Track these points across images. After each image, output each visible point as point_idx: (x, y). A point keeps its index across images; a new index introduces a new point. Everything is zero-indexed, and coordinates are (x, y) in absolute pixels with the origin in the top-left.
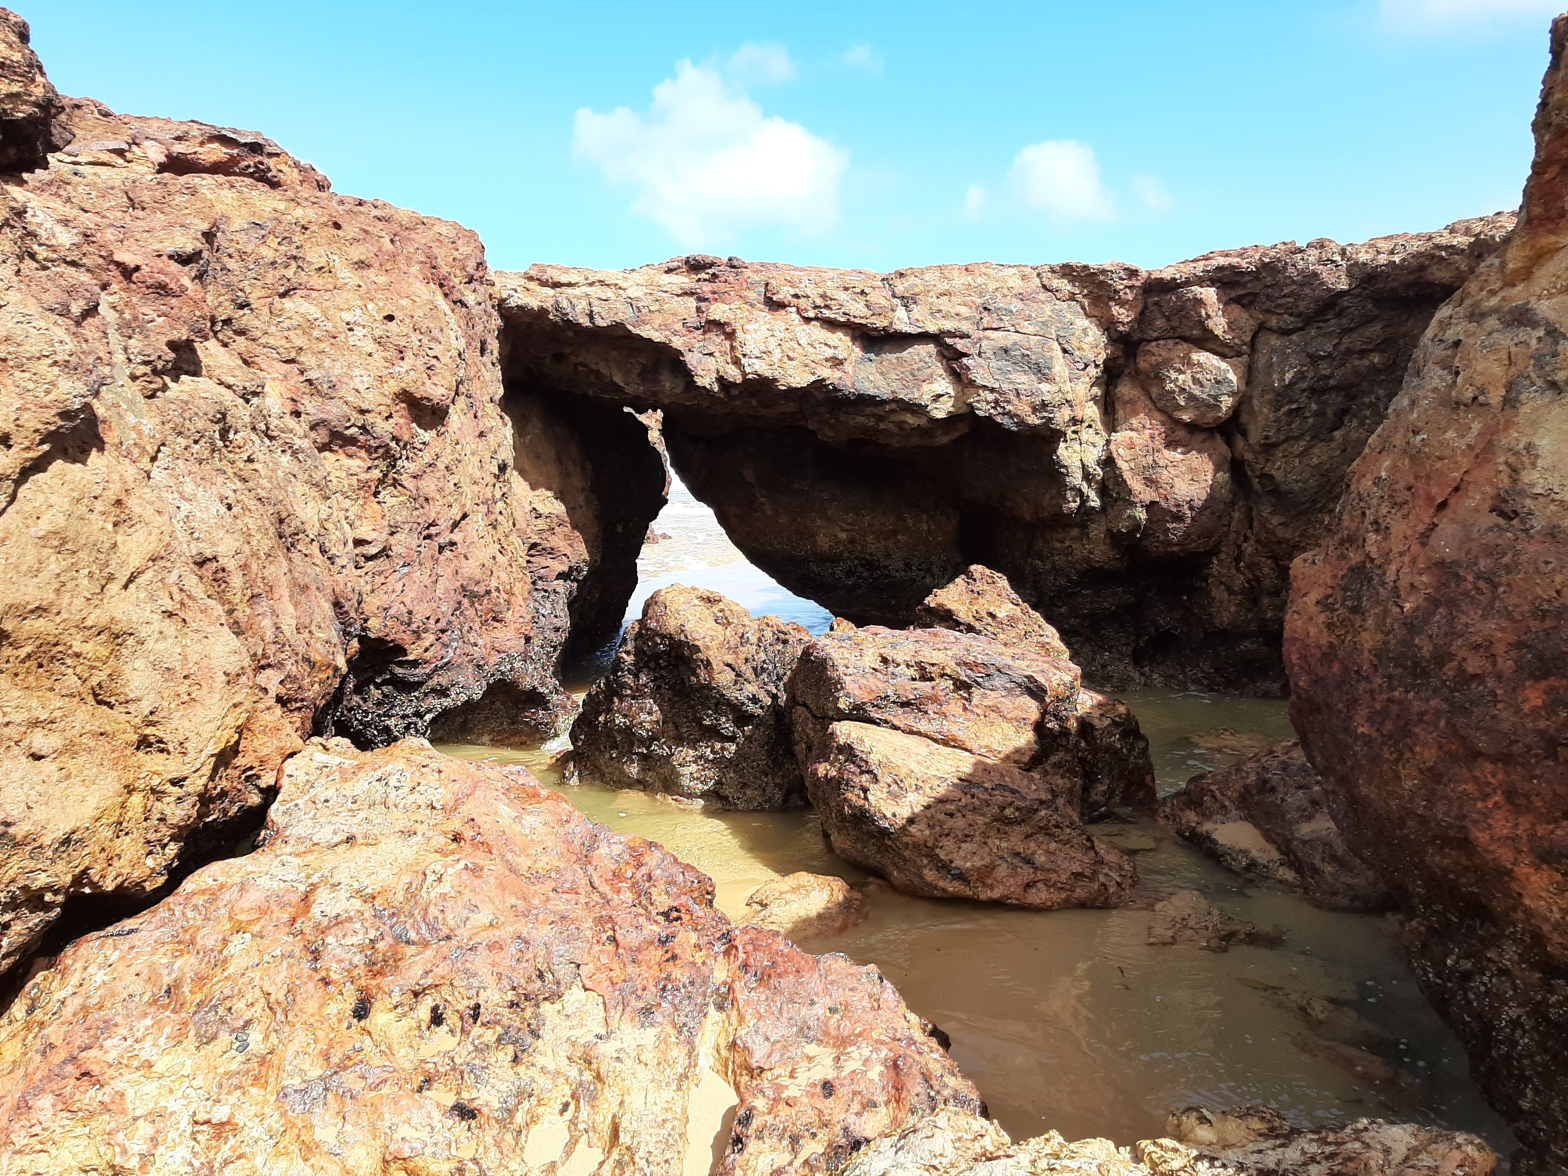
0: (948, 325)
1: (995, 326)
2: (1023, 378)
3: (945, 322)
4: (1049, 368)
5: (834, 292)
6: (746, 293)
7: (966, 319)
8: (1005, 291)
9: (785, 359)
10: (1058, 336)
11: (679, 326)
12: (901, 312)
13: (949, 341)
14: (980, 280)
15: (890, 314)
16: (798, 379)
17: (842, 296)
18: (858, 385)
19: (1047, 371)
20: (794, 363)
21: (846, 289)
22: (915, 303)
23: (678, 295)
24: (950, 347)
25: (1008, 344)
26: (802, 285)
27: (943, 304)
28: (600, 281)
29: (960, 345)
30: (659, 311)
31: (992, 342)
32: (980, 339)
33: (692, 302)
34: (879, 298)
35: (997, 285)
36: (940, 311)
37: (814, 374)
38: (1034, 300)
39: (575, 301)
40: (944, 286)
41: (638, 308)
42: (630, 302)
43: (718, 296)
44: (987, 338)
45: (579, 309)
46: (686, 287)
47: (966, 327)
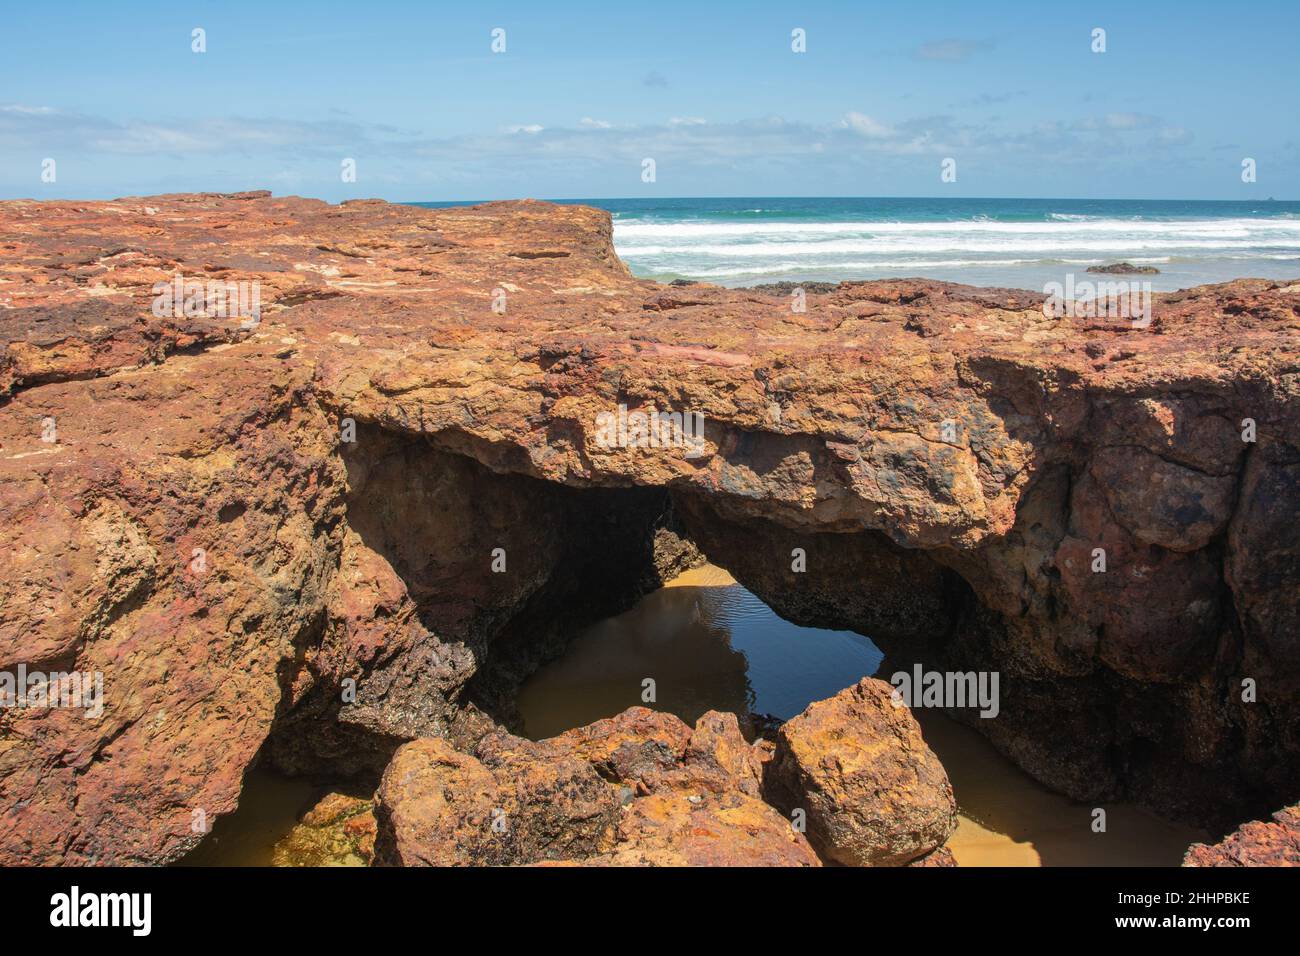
0: (829, 426)
1: (892, 426)
2: (918, 494)
3: (826, 422)
4: (947, 487)
5: (694, 386)
6: (602, 385)
7: (853, 420)
8: (910, 385)
9: (640, 456)
10: (971, 444)
11: (523, 423)
12: (775, 410)
13: (830, 445)
14: (875, 373)
15: (761, 411)
16: (655, 475)
17: (704, 391)
18: (725, 486)
19: (944, 490)
20: (651, 460)
21: (709, 383)
22: (791, 399)
23: (524, 389)
24: (831, 453)
25: (901, 451)
26: (662, 377)
27: (826, 403)
28: (440, 381)
29: (841, 449)
30: (498, 410)
31: (885, 447)
32: (871, 442)
33: (538, 398)
34: (749, 393)
35: (899, 377)
36: (820, 410)
37: (673, 471)
38: (947, 396)
39: (406, 408)
40: (830, 380)
41: (473, 410)
42: (466, 405)
43: (566, 390)
44: (881, 440)
45: (411, 415)
46: (533, 379)
47: (850, 429)
